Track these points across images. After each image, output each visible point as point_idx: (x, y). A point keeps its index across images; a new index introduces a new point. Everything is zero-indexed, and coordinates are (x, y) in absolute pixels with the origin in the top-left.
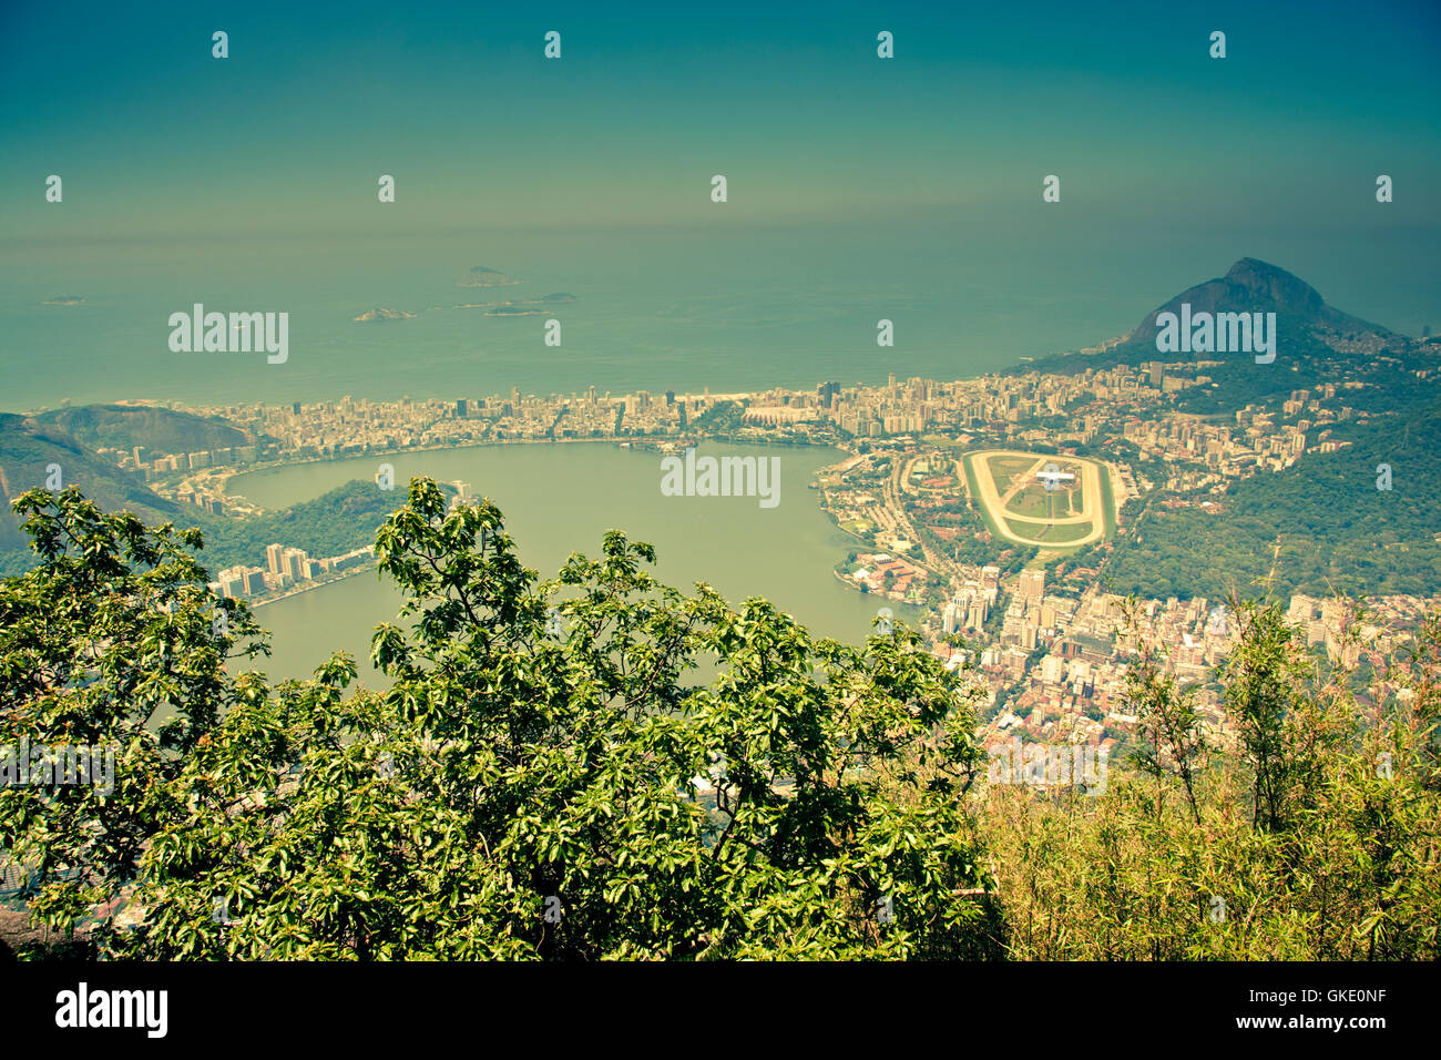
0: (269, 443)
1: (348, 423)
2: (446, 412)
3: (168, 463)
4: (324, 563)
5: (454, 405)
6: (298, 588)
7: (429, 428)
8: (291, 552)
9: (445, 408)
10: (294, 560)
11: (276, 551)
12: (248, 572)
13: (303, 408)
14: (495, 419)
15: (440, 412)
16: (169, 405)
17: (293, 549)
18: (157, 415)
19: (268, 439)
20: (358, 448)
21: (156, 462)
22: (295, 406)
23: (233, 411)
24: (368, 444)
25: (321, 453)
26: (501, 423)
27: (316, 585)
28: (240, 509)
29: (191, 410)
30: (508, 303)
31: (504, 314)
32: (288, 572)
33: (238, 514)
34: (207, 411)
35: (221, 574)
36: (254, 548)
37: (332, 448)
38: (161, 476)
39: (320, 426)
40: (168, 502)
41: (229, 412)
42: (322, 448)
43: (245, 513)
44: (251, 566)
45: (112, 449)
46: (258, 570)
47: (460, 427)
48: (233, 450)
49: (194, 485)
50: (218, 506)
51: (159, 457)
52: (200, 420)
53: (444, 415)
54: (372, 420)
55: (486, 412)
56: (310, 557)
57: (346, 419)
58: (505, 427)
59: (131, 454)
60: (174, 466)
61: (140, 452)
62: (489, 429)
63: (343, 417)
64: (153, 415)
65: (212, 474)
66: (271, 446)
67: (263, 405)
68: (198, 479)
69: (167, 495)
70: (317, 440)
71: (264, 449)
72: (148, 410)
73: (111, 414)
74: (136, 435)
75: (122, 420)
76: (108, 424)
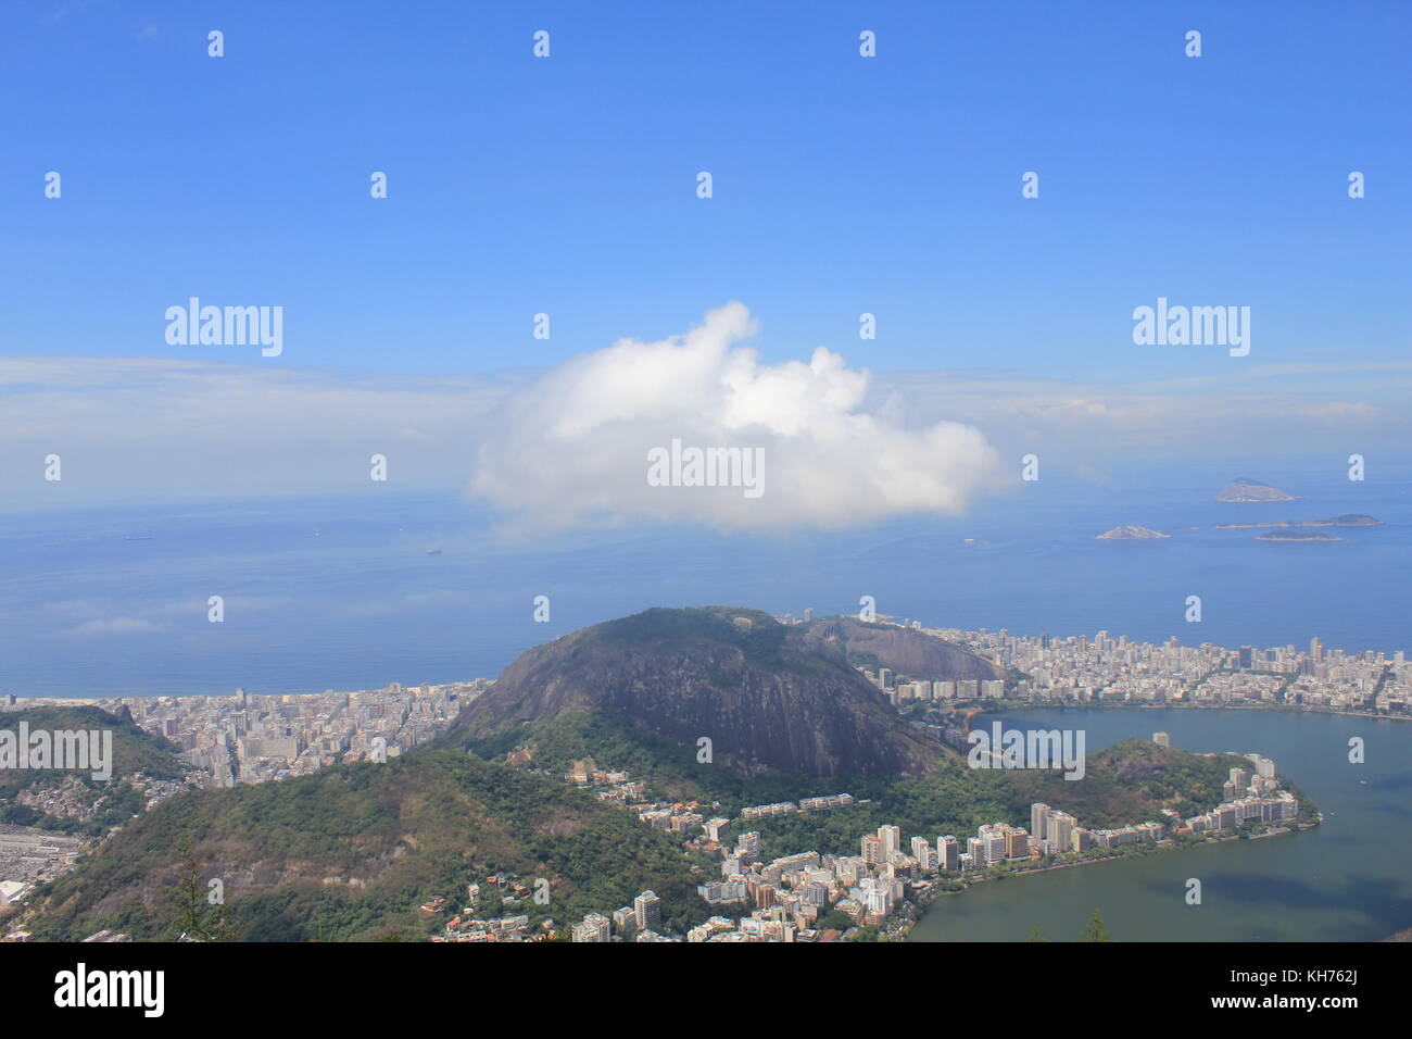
0: (1018, 679)
1: (1105, 663)
2: (1224, 661)
3: (913, 691)
4: (1095, 836)
5: (1234, 654)
7: (1203, 680)
8: (1059, 816)
9: (1223, 655)
10: (1062, 824)
11: (1043, 812)
12: (1011, 833)
13: (1054, 641)
14: (1291, 678)
15: (1216, 661)
16: (909, 623)
17: (1060, 814)
18: (906, 637)
19: (1016, 674)
20: (1119, 697)
21: (900, 687)
22: (1044, 638)
23: (974, 639)
24: (1131, 693)
25: (1076, 697)
26: (1299, 682)
27: (1085, 860)
29: (930, 632)
30: (1284, 525)
31: (1281, 539)
32: (1054, 837)
35: (982, 828)
37: (1089, 691)
38: (907, 703)
39: (1073, 665)
41: (970, 636)
42: (1078, 691)
44: (1014, 825)
46: (1022, 831)
47: (1245, 683)
48: (979, 684)
51: (904, 682)
52: (946, 645)
53: (1222, 666)
54: (1134, 662)
55: (1277, 666)
56: (1078, 826)
57: (1103, 659)
58: (1305, 688)
59: (877, 676)
60: (918, 693)
61: (886, 674)
62: (1283, 690)
63: (1099, 658)
64: (900, 636)
65: (957, 707)
66: (1022, 682)
67: (1007, 634)
68: (943, 711)
70: (1071, 682)
71: (1013, 685)
72: (898, 629)
73: (861, 630)
74: (883, 655)
75: (871, 638)
76: (857, 640)
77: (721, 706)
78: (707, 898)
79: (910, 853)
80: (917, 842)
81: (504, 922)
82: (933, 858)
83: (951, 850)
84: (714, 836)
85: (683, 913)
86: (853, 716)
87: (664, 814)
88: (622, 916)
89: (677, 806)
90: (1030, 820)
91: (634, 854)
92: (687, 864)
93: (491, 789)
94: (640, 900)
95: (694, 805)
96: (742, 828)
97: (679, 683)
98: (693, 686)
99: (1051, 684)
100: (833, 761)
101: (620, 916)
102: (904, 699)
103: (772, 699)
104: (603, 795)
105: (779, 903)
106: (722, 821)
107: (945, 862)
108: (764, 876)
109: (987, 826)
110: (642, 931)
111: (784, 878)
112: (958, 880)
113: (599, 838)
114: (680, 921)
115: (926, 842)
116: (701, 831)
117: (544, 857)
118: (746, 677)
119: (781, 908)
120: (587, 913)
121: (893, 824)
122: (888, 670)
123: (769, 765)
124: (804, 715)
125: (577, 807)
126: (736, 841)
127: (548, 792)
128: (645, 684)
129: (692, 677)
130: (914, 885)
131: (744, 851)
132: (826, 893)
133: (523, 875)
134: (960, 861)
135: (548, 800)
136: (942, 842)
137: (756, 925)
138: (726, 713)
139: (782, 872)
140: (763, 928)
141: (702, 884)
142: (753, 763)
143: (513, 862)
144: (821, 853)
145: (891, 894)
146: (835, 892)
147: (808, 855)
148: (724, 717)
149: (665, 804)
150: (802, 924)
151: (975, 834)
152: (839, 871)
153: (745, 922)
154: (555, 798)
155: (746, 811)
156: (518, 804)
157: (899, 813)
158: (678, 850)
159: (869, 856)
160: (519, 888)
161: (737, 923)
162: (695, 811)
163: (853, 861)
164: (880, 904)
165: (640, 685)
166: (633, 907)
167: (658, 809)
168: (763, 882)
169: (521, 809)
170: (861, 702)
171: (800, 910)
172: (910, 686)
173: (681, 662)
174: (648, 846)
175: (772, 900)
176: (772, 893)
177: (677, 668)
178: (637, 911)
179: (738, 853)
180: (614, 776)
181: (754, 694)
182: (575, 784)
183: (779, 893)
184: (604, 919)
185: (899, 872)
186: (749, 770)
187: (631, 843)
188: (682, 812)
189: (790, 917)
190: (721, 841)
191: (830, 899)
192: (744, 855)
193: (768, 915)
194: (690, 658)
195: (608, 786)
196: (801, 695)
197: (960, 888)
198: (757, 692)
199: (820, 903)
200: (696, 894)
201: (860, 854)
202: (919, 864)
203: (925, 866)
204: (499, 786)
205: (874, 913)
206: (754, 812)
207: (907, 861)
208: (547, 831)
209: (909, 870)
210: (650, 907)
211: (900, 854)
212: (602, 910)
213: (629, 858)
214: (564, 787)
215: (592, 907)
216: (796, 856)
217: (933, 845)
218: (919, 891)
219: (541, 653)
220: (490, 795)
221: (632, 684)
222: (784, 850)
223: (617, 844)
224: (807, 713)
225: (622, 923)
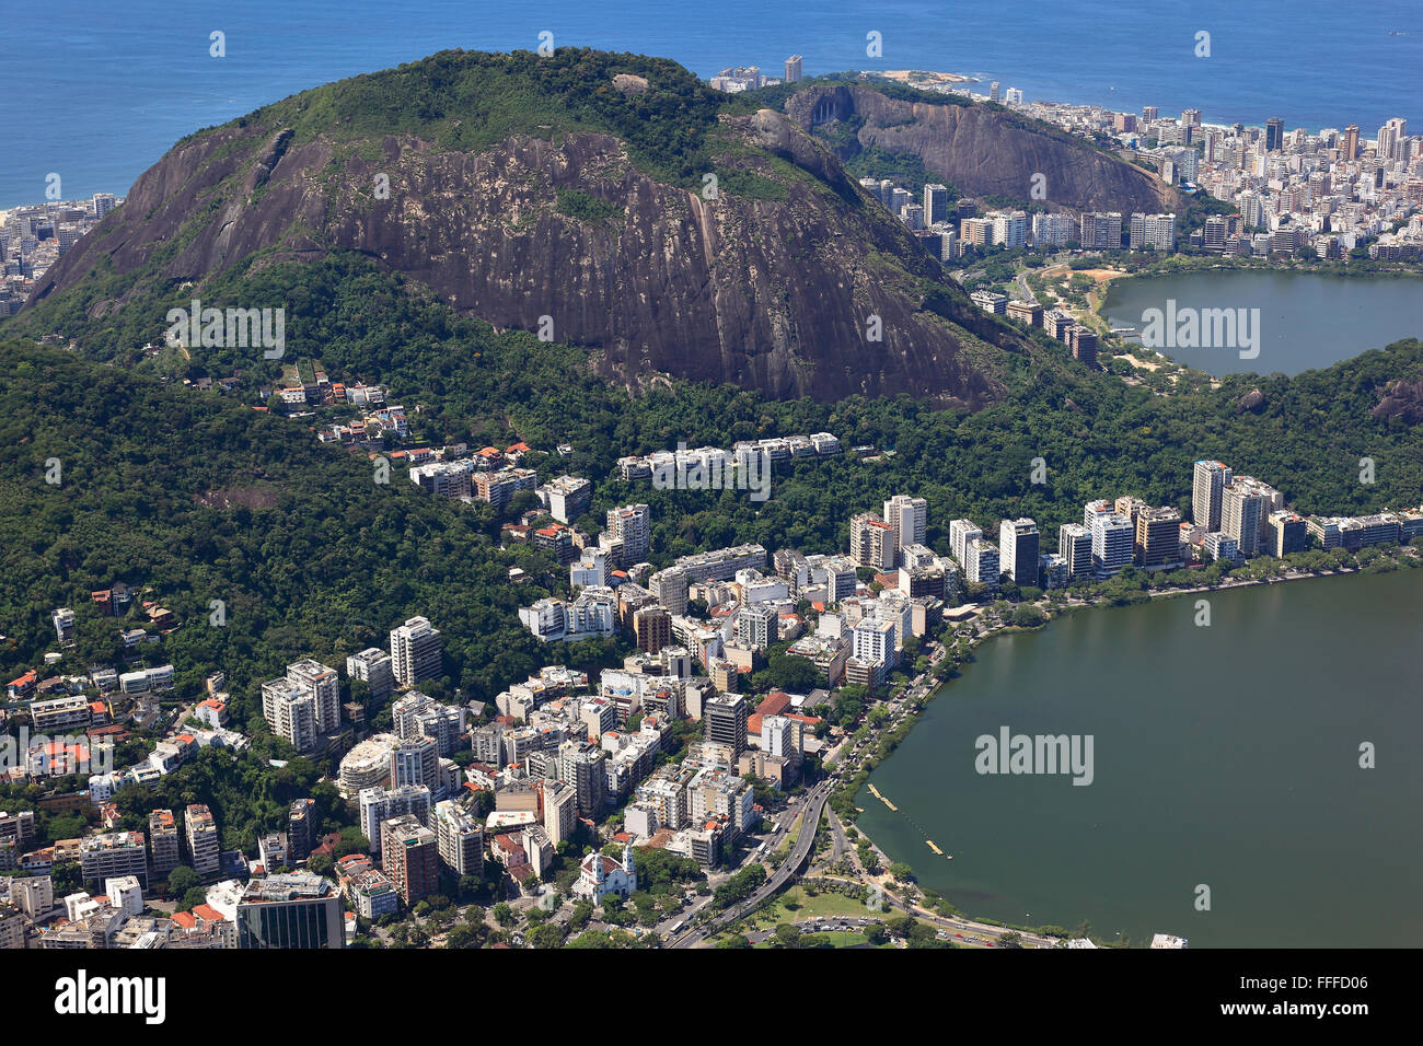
0: (1207, 213)
1: (1390, 186)
3: (989, 230)
4: (1316, 527)
6: (1253, 571)
8: (1247, 486)
10: (1251, 505)
12: (1148, 516)
13: (1291, 136)
16: (996, 93)
17: (1251, 482)
18: (981, 119)
19: (1204, 203)
21: (964, 222)
22: (1271, 130)
23: (1130, 125)
25: (1322, 253)
27: (1293, 575)
28: (1135, 363)
29: (1038, 111)
32: (1233, 528)
33: (1129, 370)
34: (1070, 117)
35: (1090, 507)
36: (1166, 458)
37: (1350, 241)
38: (975, 255)
39: (1325, 187)
40: (990, 321)
41: (1119, 123)
42: (1326, 239)
43: (1144, 372)
44: (1156, 501)
45: (884, 183)
46: (1171, 515)
48: (1126, 219)
49: (1039, 286)
50: (1089, 345)
51: (972, 212)
52: (1066, 138)
56: (1288, 506)
57: (1389, 177)
59: (917, 200)
60: (1000, 236)
61: (938, 196)
64: (972, 119)
65: (1075, 267)
66: (1214, 219)
67: (1197, 118)
68: (1044, 273)
69: (986, 302)
70: (1315, 222)
71: (1195, 225)
72: (966, 103)
73: (894, 105)
74: (933, 155)
75: (911, 121)
76: (883, 125)
77: (580, 254)
78: (535, 631)
79: (945, 552)
80: (959, 529)
81: (126, 677)
82: (990, 561)
83: (1025, 546)
84: (559, 511)
85: (488, 659)
86: (848, 279)
87: (456, 468)
88: (363, 665)
89: (487, 452)
90: (1190, 493)
91: (392, 547)
92: (500, 566)
93: (102, 420)
94: (403, 633)
95: (523, 448)
96: (616, 499)
97: (496, 206)
98: (524, 211)
99: (1275, 223)
100: (802, 370)
101: (359, 666)
102: (969, 248)
103: (684, 239)
104: (338, 430)
105: (678, 642)
106: (572, 483)
107: (1013, 569)
108: (654, 590)
109: (1101, 503)
110: (403, 694)
111: (693, 594)
112: (1038, 604)
113: (321, 516)
114: (484, 677)
115: (978, 530)
116: (534, 502)
117: (208, 553)
118: (634, 197)
119: (682, 652)
120: (293, 660)
121: (914, 491)
122: (941, 187)
123: (675, 375)
124: (747, 276)
125: (278, 454)
126: (602, 521)
127: (218, 422)
128: (426, 209)
129: (521, 195)
130: (948, 612)
131: (618, 540)
132: (773, 624)
133: (166, 589)
134: (1043, 568)
135: (219, 440)
136: (1008, 533)
137: (629, 683)
138: (592, 268)
139: (691, 582)
140: (644, 688)
141: (528, 605)
142: (643, 371)
143: (143, 563)
144: (772, 547)
145: (899, 628)
146: (791, 622)
147: (742, 551)
148: (586, 276)
149: (463, 447)
150: (720, 681)
151: (1077, 518)
152: (803, 580)
153: (610, 678)
154: (234, 438)
155: (625, 462)
156: (156, 449)
157: (931, 472)
158: (482, 537)
159: (866, 554)
160: (156, 613)
161: (595, 678)
162: (522, 463)
163: (833, 565)
164: (876, 647)
165: (417, 210)
166: (386, 648)
167: (449, 458)
168: (648, 601)
169: (164, 458)
170: (865, 252)
171: (721, 655)
172: (985, 220)
173: (501, 162)
174: (419, 531)
175: (663, 634)
176: (665, 622)
177: (493, 176)
178: (395, 657)
179: (605, 545)
180: (361, 393)
181: (648, 233)
182: (283, 408)
183: (679, 622)
184: (327, 670)
185: (920, 587)
186: (634, 384)
187: (385, 525)
188: (497, 464)
189: (697, 669)
190: (571, 523)
191: (782, 636)
192: (615, 549)
193: (654, 663)
194: (519, 155)
195: (348, 412)
196: (744, 235)
197: (1037, 620)
198: (655, 227)
199: (760, 642)
200: (519, 624)
201: (847, 551)
202: (961, 572)
203: (974, 576)
204: (117, 413)
205: (862, 664)
206: (642, 465)
207: (939, 565)
208: (218, 502)
209: (941, 581)
210: (420, 646)
211: (926, 551)
212: (325, 655)
213: (381, 554)
214: (253, 415)
215: (306, 648)
216: (720, 553)
217: (991, 536)
218: (954, 625)
219: (215, 142)
220: (98, 431)
221: (400, 209)
222: (698, 541)
223: (358, 527)
224: (753, 272)
225: (365, 678)
